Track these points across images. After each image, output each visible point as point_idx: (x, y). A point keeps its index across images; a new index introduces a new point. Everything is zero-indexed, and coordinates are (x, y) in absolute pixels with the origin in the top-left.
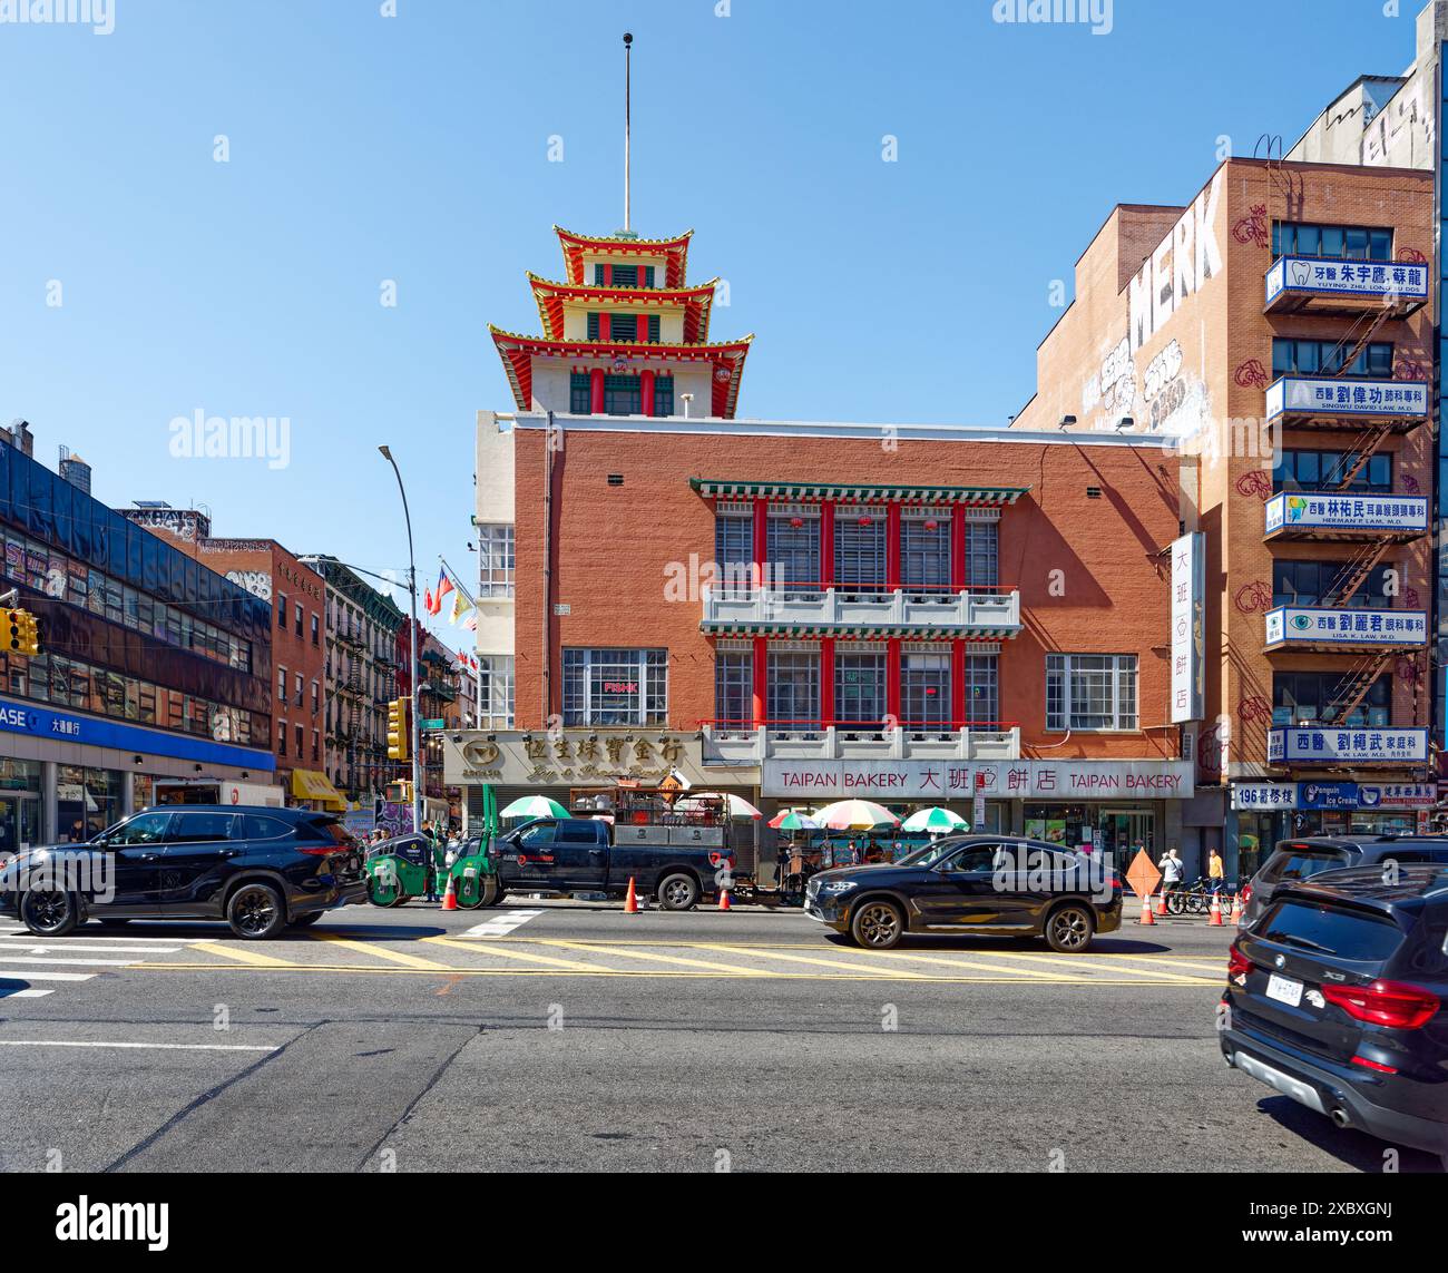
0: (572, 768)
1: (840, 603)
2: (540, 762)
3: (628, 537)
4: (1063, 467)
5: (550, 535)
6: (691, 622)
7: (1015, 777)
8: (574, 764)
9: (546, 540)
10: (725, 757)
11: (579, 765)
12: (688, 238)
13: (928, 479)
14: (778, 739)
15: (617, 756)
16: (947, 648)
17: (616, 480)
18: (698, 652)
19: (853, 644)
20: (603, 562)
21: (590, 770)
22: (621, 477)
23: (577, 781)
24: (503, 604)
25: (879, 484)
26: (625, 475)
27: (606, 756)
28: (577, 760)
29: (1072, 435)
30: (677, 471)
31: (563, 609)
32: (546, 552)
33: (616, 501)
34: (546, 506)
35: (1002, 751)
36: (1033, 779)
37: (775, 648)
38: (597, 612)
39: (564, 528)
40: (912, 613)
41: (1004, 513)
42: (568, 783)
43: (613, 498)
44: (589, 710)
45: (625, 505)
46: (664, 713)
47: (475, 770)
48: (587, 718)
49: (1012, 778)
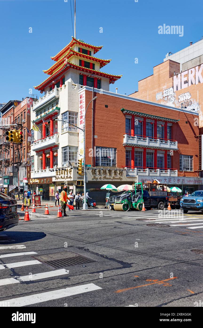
0: (101, 177)
1: (149, 141)
2: (94, 175)
3: (109, 121)
4: (182, 117)
5: (93, 118)
6: (121, 142)
7: (178, 180)
8: (102, 176)
9: (92, 119)
10: (130, 175)
11: (103, 176)
12: (102, 47)
13: (162, 115)
14: (139, 171)
15: (110, 174)
16: (164, 152)
17: (106, 106)
18: (122, 150)
19: (149, 150)
20: (104, 126)
21: (105, 178)
22: (108, 106)
23: (102, 180)
24: (74, 133)
25: (154, 115)
26: (108, 105)
27: (108, 174)
28: (102, 175)
29: (183, 110)
30: (118, 106)
31: (96, 137)
32: (92, 122)
33: (107, 112)
34: (92, 110)
35: (166, 174)
36: (181, 180)
37: (136, 150)
38: (103, 138)
39: (96, 116)
40: (161, 144)
41: (173, 124)
42: (100, 180)
43: (106, 111)
44: (101, 162)
45: (108, 113)
46: (116, 164)
47: (80, 177)
48: (100, 164)
49: (178, 181)
